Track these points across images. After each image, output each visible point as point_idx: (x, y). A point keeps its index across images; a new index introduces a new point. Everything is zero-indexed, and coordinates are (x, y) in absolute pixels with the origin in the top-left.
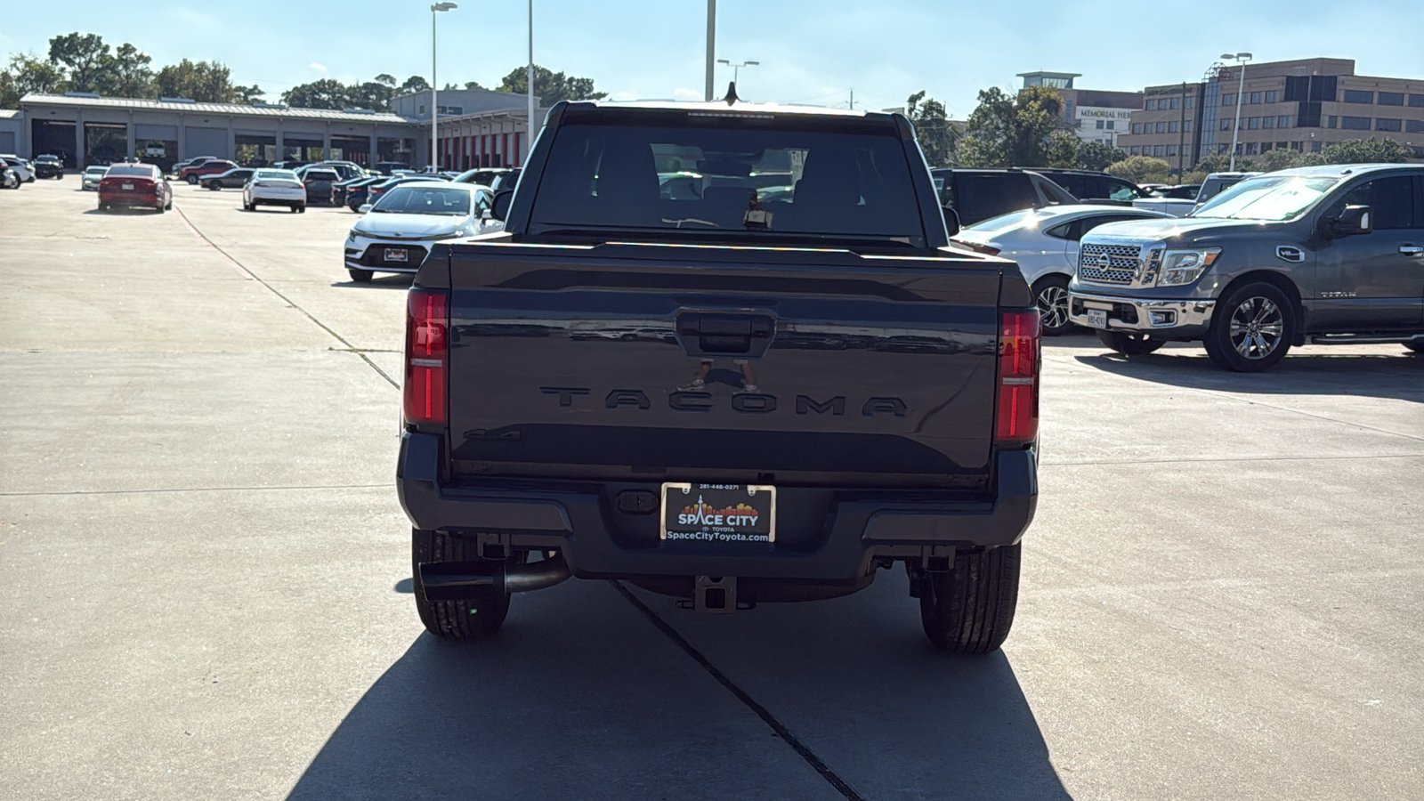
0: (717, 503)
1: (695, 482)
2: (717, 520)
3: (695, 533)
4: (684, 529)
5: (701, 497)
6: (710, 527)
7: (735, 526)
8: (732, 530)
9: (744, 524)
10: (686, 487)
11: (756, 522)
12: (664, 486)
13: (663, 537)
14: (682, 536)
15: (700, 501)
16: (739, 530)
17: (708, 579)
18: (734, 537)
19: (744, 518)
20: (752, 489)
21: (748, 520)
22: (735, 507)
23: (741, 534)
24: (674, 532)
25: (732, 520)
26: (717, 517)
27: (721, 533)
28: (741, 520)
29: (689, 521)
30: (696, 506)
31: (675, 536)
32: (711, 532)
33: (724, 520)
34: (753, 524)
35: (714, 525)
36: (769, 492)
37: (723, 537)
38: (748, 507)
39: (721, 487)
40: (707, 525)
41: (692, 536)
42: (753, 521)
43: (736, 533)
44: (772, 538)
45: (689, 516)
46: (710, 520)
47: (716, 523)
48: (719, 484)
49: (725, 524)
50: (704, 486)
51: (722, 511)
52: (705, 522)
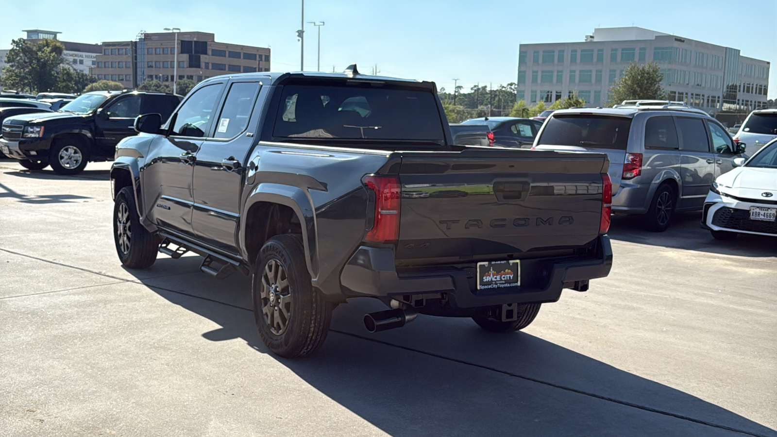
0: (499, 270)
1: (489, 260)
2: (498, 278)
3: (490, 285)
4: (486, 284)
5: (492, 268)
6: (495, 281)
7: (505, 280)
8: (504, 282)
9: (508, 279)
10: (486, 263)
11: (513, 277)
12: (479, 264)
13: (478, 288)
14: (486, 287)
15: (491, 270)
16: (506, 282)
17: (506, 305)
18: (506, 285)
19: (508, 276)
20: (511, 262)
21: (510, 277)
22: (504, 271)
23: (508, 283)
24: (483, 285)
25: (504, 277)
26: (498, 276)
27: (500, 284)
28: (507, 277)
29: (488, 279)
30: (490, 272)
31: (483, 287)
32: (496, 284)
33: (501, 277)
34: (511, 278)
35: (497, 281)
36: (517, 263)
37: (501, 286)
38: (510, 271)
39: (499, 262)
40: (494, 281)
41: (490, 287)
42: (511, 277)
43: (505, 283)
44: (519, 284)
45: (488, 277)
46: (496, 278)
47: (498, 279)
48: (498, 261)
49: (501, 280)
50: (493, 263)
51: (500, 273)
52: (494, 279)
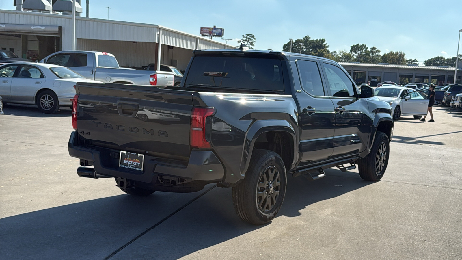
0: (132, 158)
1: (127, 151)
2: (131, 163)
3: (126, 165)
4: (124, 164)
5: (128, 156)
7: (135, 165)
8: (134, 166)
9: (137, 165)
10: (125, 152)
12: (121, 152)
13: (119, 166)
14: (124, 166)
15: (128, 157)
16: (136, 166)
17: (120, 178)
18: (135, 168)
19: (137, 163)
20: (139, 155)
21: (138, 164)
22: (135, 160)
23: (136, 167)
24: (122, 165)
25: (135, 163)
26: (132, 162)
27: (132, 166)
28: (136, 163)
29: (126, 162)
30: (127, 158)
31: (122, 166)
32: (129, 166)
33: (133, 163)
34: (139, 165)
35: (130, 164)
36: (142, 156)
37: (132, 168)
38: (138, 160)
39: (132, 153)
40: (129, 164)
41: (126, 167)
42: (139, 164)
43: (134, 167)
44: (142, 169)
45: (126, 161)
47: (131, 164)
48: (132, 152)
49: (133, 165)
50: (129, 153)
51: (133, 160)
52: (129, 163)
